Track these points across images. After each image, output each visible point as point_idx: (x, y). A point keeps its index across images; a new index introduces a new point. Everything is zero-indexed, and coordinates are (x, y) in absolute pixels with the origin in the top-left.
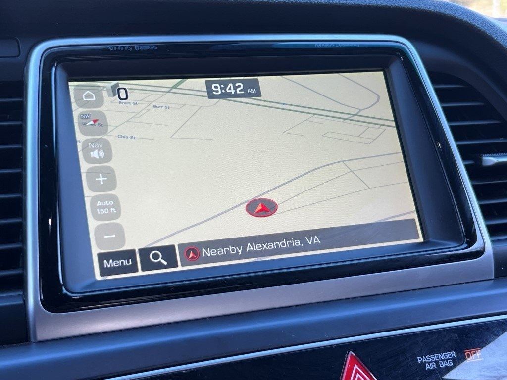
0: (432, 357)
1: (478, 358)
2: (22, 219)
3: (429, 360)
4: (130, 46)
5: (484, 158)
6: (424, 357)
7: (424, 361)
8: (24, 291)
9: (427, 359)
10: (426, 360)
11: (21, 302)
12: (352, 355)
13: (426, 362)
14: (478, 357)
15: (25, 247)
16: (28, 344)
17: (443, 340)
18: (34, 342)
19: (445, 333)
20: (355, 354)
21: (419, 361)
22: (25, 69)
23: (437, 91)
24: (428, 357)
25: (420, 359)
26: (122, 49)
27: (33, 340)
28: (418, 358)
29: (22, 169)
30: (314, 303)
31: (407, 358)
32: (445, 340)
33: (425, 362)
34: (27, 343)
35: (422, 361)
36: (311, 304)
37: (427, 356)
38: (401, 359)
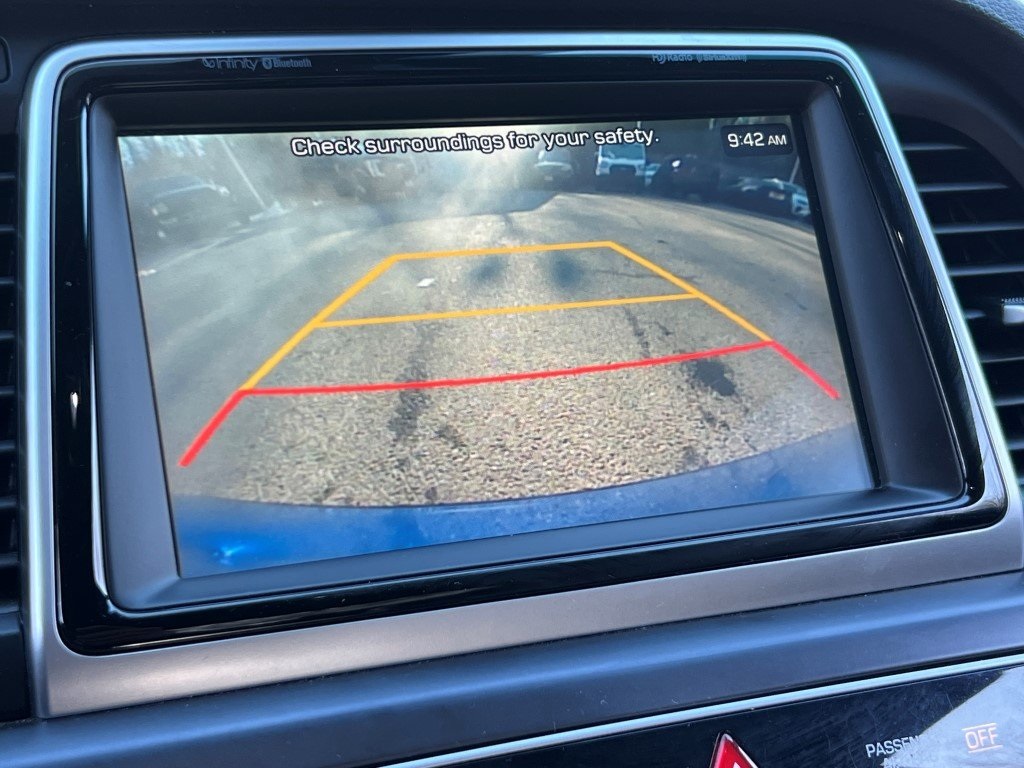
0: (897, 743)
1: (991, 745)
2: (16, 445)
3: (890, 750)
4: (253, 59)
5: (1007, 307)
6: (879, 744)
7: (878, 752)
8: (20, 606)
9: (885, 749)
10: (883, 751)
11: (14, 630)
12: (727, 741)
13: (883, 756)
14: (993, 743)
15: (22, 508)
16: (31, 724)
17: (918, 708)
18: (44, 720)
19: (923, 692)
20: (733, 738)
21: (869, 752)
22: (21, 108)
23: (910, 157)
24: (888, 744)
25: (871, 749)
26: (234, 66)
27: (41, 715)
28: (867, 746)
29: (15, 333)
30: (647, 626)
31: (844, 748)
32: (923, 707)
33: (882, 754)
34: (29, 720)
35: (875, 752)
36: (639, 628)
37: (885, 743)
38: (832, 749)
